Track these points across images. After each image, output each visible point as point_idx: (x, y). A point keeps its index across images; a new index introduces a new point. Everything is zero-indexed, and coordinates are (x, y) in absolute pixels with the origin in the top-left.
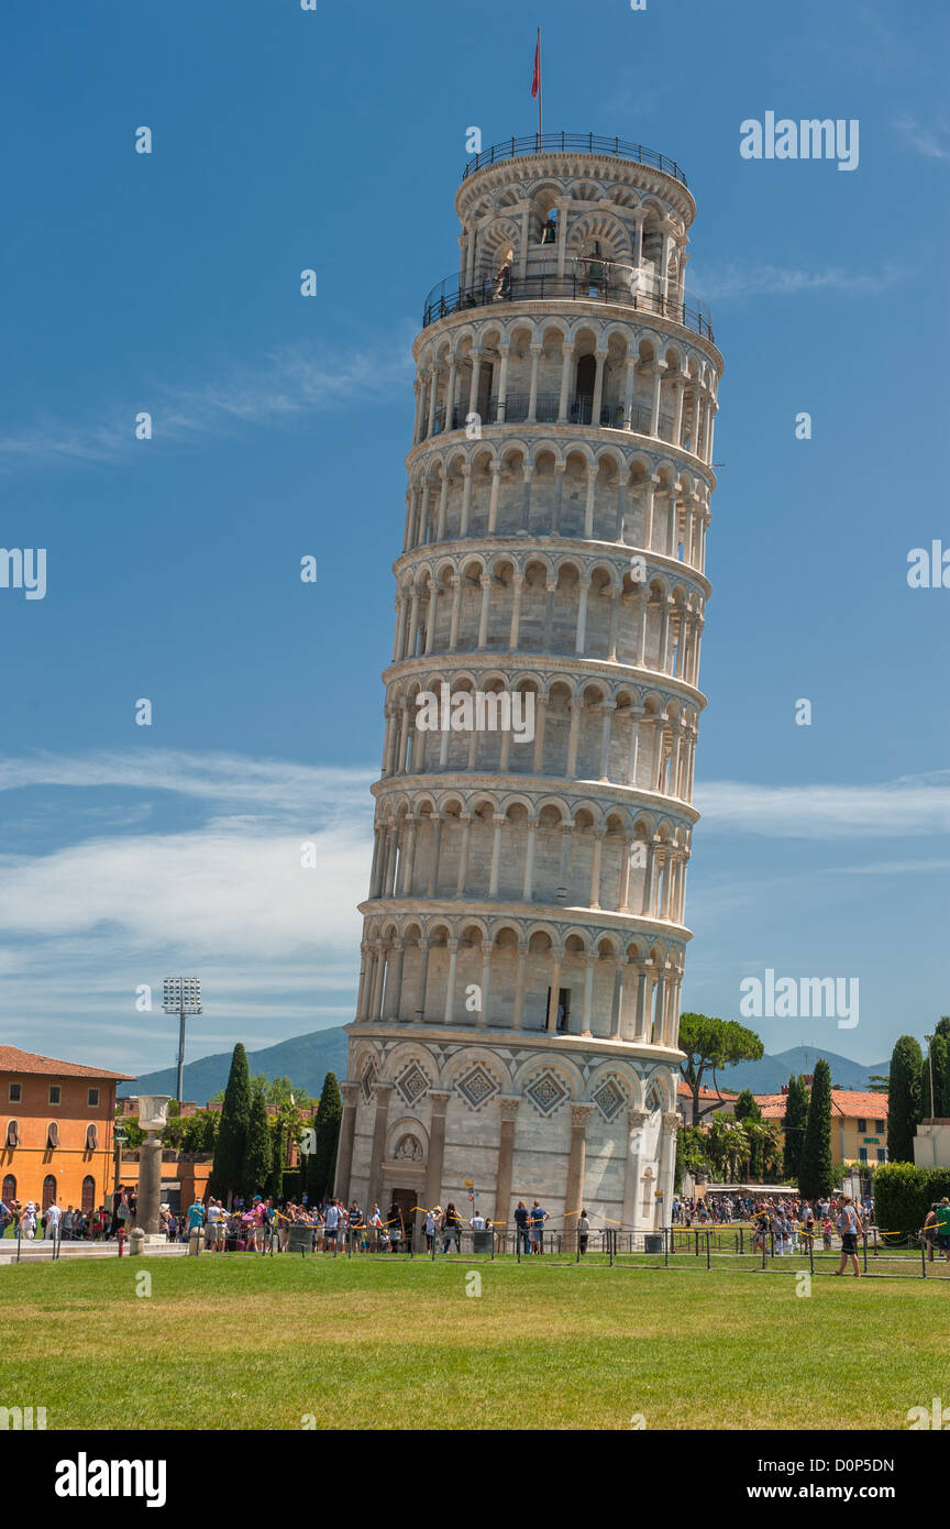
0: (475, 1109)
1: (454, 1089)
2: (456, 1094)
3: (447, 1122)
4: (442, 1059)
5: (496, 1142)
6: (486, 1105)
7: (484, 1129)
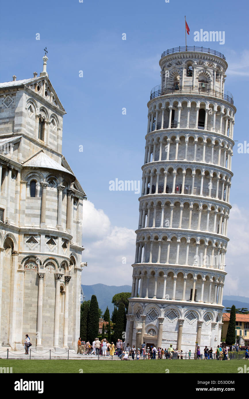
0: (171, 322)
2: (166, 318)
3: (163, 325)
4: (162, 308)
5: (176, 331)
6: (174, 321)
7: (174, 327)
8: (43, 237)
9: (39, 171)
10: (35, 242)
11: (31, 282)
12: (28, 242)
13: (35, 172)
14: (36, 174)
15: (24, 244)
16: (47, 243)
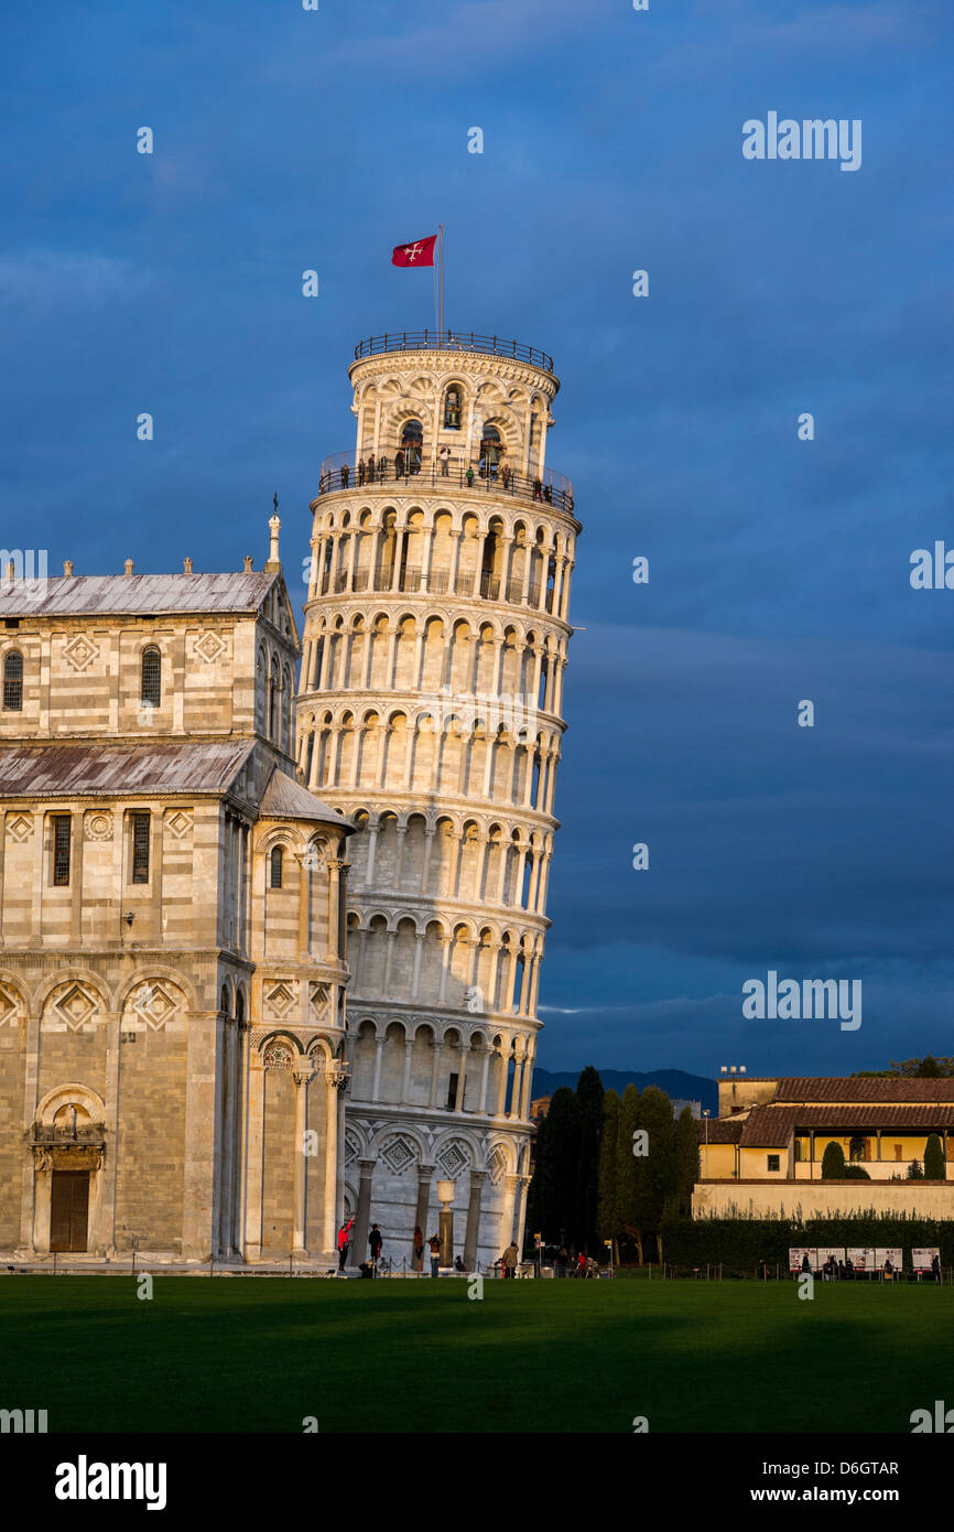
0: (397, 1173)
1: (379, 1157)
2: (380, 1161)
3: (373, 1183)
4: (371, 1132)
5: (414, 1200)
6: (406, 1170)
7: (404, 1190)
8: (305, 984)
9: (292, 826)
10: (288, 997)
11: (279, 1095)
12: (272, 997)
13: (284, 828)
14: (287, 833)
15: (264, 1002)
16: (313, 1000)
